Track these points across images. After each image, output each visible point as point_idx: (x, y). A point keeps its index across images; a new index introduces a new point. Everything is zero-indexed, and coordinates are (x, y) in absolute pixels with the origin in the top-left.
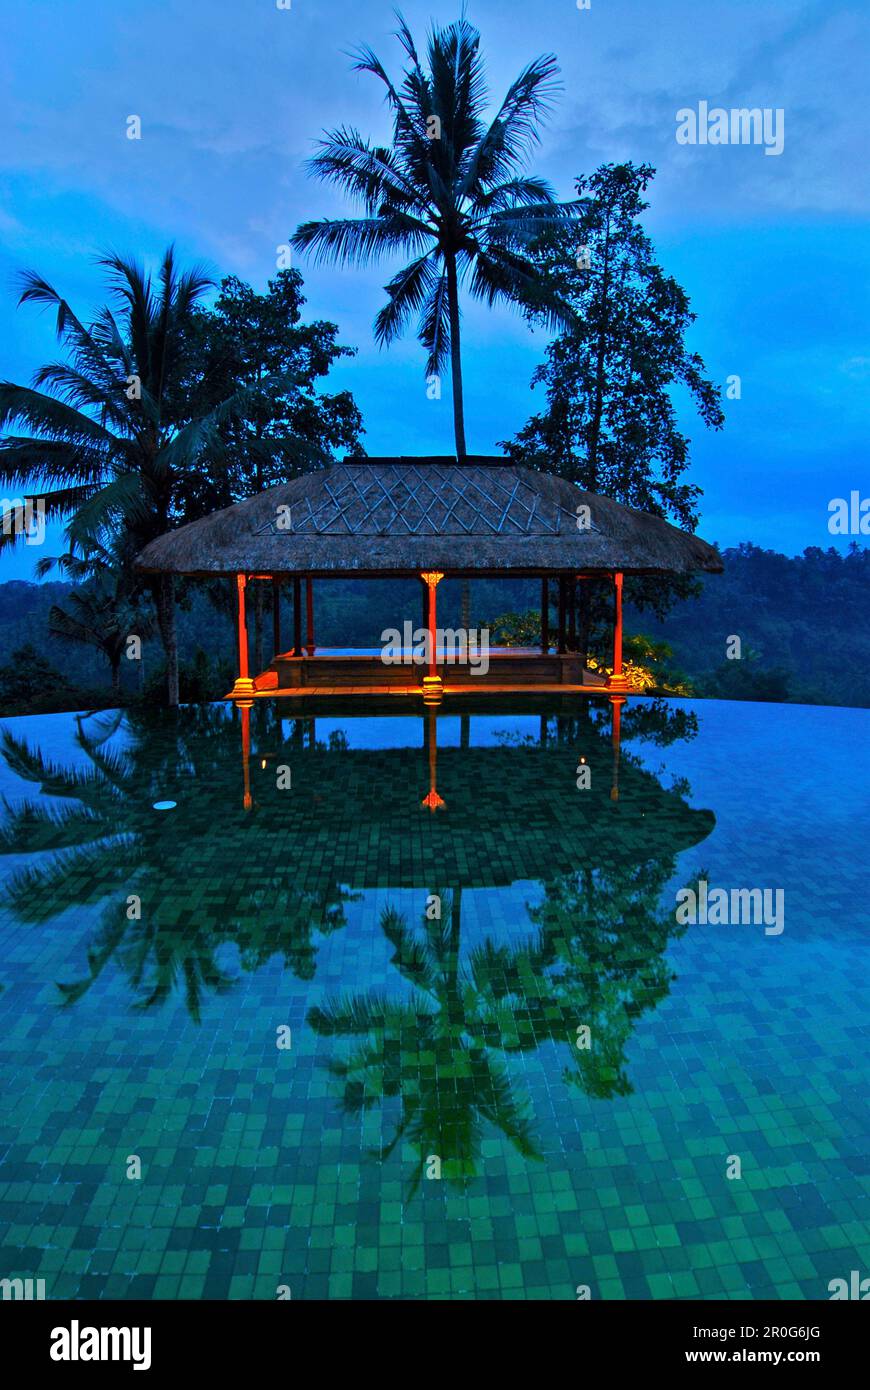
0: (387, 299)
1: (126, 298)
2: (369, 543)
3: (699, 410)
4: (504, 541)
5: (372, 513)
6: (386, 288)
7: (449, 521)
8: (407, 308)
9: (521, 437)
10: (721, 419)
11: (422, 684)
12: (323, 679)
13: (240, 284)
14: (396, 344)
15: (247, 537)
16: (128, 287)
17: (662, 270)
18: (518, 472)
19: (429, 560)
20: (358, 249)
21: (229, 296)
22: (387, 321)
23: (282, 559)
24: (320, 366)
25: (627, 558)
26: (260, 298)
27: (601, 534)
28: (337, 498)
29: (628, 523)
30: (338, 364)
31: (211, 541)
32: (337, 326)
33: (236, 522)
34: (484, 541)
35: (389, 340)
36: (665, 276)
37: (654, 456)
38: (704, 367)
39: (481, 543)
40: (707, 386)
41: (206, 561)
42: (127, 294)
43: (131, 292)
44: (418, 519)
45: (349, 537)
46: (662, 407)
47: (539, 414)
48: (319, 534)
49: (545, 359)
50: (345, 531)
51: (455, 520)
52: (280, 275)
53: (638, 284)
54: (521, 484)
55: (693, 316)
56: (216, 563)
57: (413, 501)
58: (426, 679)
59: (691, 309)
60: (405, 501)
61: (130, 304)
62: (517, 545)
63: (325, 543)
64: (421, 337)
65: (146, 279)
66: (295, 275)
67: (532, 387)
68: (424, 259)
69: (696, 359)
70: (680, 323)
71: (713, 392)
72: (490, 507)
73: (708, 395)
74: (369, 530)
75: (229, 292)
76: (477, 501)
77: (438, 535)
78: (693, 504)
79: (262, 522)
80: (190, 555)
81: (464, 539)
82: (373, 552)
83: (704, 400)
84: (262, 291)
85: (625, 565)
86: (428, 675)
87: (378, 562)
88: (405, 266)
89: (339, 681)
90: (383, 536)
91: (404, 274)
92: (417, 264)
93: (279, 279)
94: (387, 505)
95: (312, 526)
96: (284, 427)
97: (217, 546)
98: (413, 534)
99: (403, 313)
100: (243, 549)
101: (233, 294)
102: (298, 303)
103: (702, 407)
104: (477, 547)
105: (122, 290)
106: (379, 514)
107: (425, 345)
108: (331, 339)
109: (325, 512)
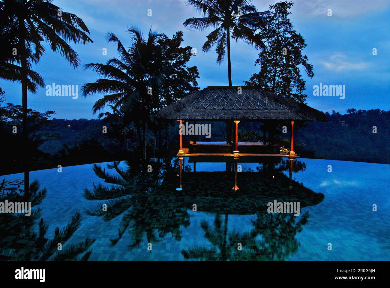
0: (207, 39)
1: (135, 40)
2: (220, 111)
3: (306, 72)
4: (260, 111)
5: (219, 102)
6: (207, 37)
7: (242, 105)
8: (213, 42)
9: (251, 80)
10: (313, 75)
11: (233, 153)
13: (165, 36)
14: (208, 52)
15: (184, 109)
16: (136, 37)
17: (296, 32)
18: (259, 91)
19: (240, 117)
20: (202, 26)
21: (161, 39)
22: (206, 46)
23: (196, 116)
24: (187, 59)
25: (298, 117)
26: (170, 39)
27: (288, 109)
28: (208, 98)
29: (297, 106)
30: (192, 58)
31: (175, 110)
32: (192, 47)
33: (182, 105)
34: (254, 111)
35: (207, 51)
36: (297, 33)
37: (295, 86)
38: (308, 60)
39: (253, 112)
40: (309, 65)
41: (175, 117)
42: (136, 39)
43: (137, 38)
44: (234, 104)
45: (214, 110)
46: (297, 71)
47: (256, 73)
48: (205, 109)
49: (258, 57)
50: (213, 108)
51: (244, 105)
52: (177, 33)
53: (288, 35)
54: (261, 94)
55: (306, 45)
56: (178, 117)
57: (230, 99)
58: (234, 151)
59: (305, 43)
60: (228, 99)
61: (136, 42)
62: (264, 112)
63: (207, 111)
64: (216, 50)
65: (141, 35)
66: (181, 33)
67: (255, 65)
68: (219, 28)
69: (306, 57)
70: (301, 47)
71: (311, 67)
72: (253, 101)
73: (309, 68)
74: (219, 108)
75: (161, 38)
76: (249, 99)
77: (240, 109)
78: (304, 100)
79: (188, 105)
80: (170, 115)
81: (249, 111)
82: (222, 114)
83: (308, 69)
84: (171, 37)
85: (298, 119)
86: (235, 150)
87: (225, 117)
88: (213, 30)
90: (224, 110)
91: (213, 33)
92: (217, 30)
93: (176, 34)
94: (223, 100)
95: (203, 106)
96: (175, 76)
97: (177, 112)
98: (232, 109)
99: (211, 44)
100: (184, 113)
101: (163, 38)
102: (181, 41)
103: (307, 71)
104: (253, 113)
105: (134, 38)
106: (222, 103)
107: (217, 53)
108: (190, 51)
109: (205, 102)
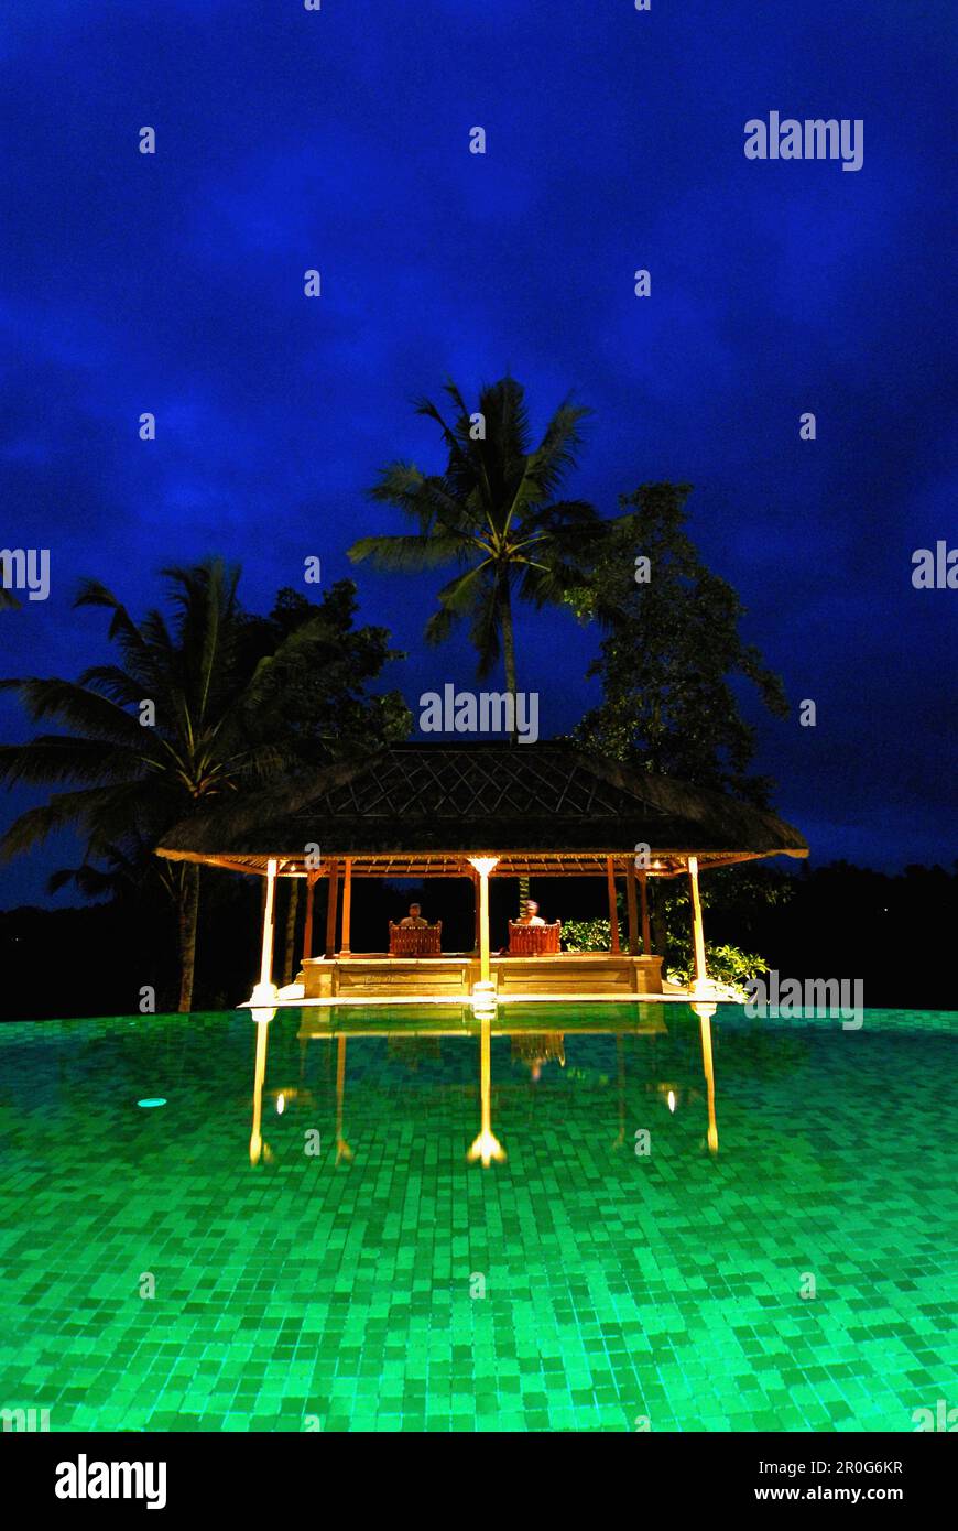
1: (182, 605)
2: (414, 825)
4: (562, 822)
5: (418, 796)
11: (473, 992)
12: (357, 986)
16: (186, 594)
19: (481, 841)
21: (284, 605)
27: (668, 815)
28: (382, 781)
33: (272, 803)
34: (540, 823)
39: (537, 825)
42: (183, 600)
43: (189, 598)
45: (392, 820)
48: (360, 817)
50: (388, 814)
51: (508, 803)
54: (578, 768)
57: (463, 785)
58: (477, 985)
60: (454, 785)
61: (185, 610)
62: (578, 825)
63: (365, 825)
66: (349, 586)
72: (546, 790)
74: (413, 813)
75: (284, 602)
76: (533, 784)
77: (490, 817)
79: (299, 805)
81: (520, 820)
82: (418, 834)
84: (316, 601)
86: (479, 980)
89: (376, 989)
90: (429, 820)
94: (435, 788)
95: (352, 810)
101: (289, 604)
105: (179, 596)
106: (426, 797)
109: (368, 795)
